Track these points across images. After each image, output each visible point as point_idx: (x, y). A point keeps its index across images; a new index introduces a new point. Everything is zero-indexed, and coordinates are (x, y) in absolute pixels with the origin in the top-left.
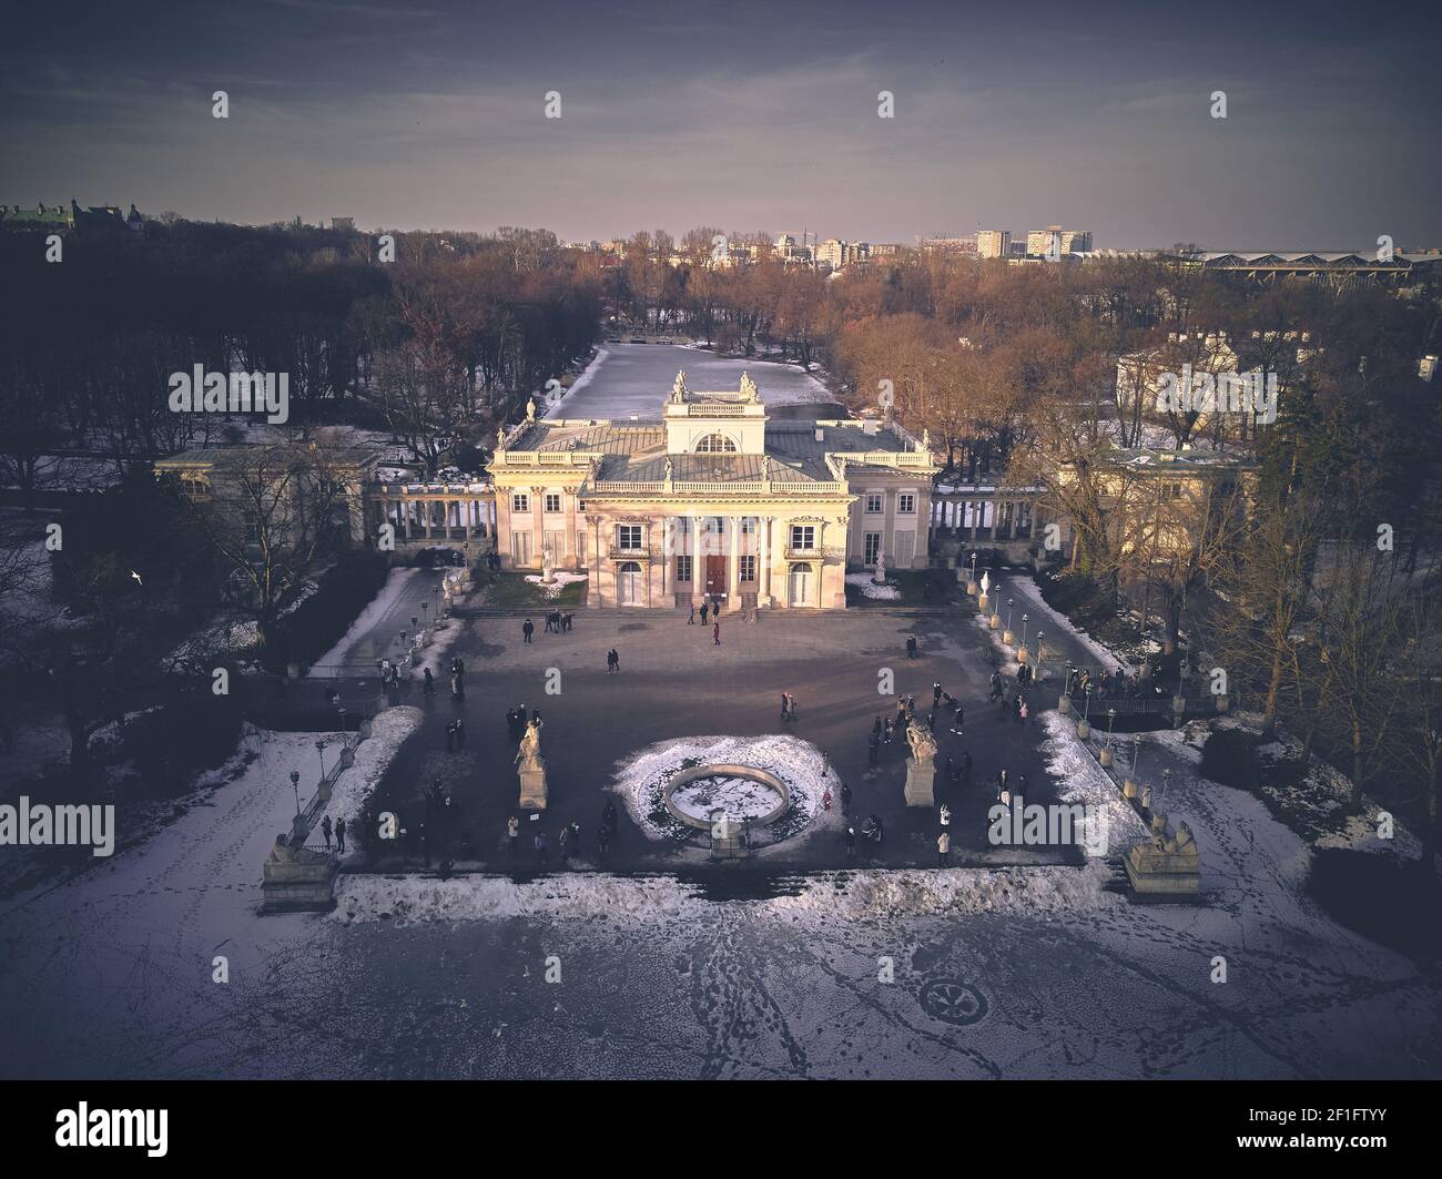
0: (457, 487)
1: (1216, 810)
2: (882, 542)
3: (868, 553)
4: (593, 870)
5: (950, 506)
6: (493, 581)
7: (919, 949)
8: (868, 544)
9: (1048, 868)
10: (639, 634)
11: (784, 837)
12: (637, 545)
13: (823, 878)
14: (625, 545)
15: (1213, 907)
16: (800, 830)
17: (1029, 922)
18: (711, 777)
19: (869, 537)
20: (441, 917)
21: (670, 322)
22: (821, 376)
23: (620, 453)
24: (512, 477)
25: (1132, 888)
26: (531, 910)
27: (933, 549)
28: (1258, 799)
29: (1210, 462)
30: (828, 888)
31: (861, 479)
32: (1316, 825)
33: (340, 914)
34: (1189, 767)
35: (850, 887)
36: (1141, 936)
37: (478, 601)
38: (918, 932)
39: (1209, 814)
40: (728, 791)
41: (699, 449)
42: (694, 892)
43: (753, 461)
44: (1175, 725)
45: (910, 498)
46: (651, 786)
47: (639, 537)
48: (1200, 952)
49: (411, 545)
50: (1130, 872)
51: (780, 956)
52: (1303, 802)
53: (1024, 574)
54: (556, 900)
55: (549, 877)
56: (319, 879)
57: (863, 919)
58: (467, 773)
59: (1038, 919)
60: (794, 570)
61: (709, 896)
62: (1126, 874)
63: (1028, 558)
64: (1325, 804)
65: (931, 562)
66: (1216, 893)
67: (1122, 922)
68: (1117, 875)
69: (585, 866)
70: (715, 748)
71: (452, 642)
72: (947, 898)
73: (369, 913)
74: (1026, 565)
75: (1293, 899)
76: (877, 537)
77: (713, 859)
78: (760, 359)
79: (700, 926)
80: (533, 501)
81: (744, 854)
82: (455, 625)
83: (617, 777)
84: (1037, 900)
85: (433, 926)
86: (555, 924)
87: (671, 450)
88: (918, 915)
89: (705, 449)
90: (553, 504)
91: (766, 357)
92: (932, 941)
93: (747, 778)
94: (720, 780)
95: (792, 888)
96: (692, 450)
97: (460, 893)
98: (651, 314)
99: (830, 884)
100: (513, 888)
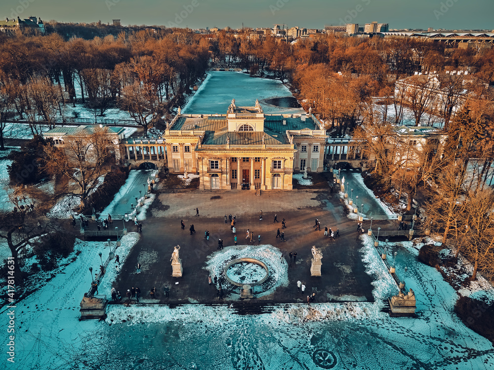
0: (153, 141)
1: (423, 276)
2: (306, 162)
3: (301, 166)
4: (198, 303)
5: (332, 147)
6: (166, 177)
7: (313, 336)
8: (302, 163)
9: (361, 303)
10: (218, 200)
11: (266, 289)
12: (217, 168)
13: (280, 306)
14: (213, 168)
15: (420, 318)
16: (273, 286)
17: (354, 325)
18: (241, 263)
19: (302, 160)
20: (144, 322)
21: (234, 62)
22: (288, 85)
23: (211, 130)
24: (172, 140)
25: (391, 311)
26: (176, 318)
27: (325, 163)
28: (439, 271)
29: (427, 131)
30: (282, 310)
31: (299, 140)
32: (459, 284)
33: (108, 320)
34: (414, 257)
35: (289, 310)
36: (393, 331)
37: (160, 186)
38: (313, 329)
39: (421, 277)
40: (247, 269)
41: (240, 130)
42: (234, 312)
43: (259, 135)
44: (410, 239)
45: (317, 146)
46: (220, 267)
47: (218, 165)
48: (414, 338)
49: (137, 162)
50: (390, 304)
51: (264, 339)
52: (455, 274)
53: (358, 172)
54: (184, 314)
55: (182, 306)
56: (100, 308)
57: (294, 323)
58: (154, 261)
59: (356, 323)
60: (274, 176)
61: (239, 313)
62: (389, 305)
63: (360, 166)
64: (463, 276)
65: (324, 170)
66: (421, 312)
67: (386, 324)
68: (386, 305)
69: (195, 301)
70: (243, 251)
71: (151, 204)
72: (324, 314)
73: (118, 320)
74: (359, 168)
75: (449, 315)
76: (305, 161)
77: (241, 299)
78: (266, 78)
79: (235, 326)
80: (180, 148)
81: (252, 297)
82: (152, 196)
83: (208, 263)
84: (357, 315)
85: (141, 325)
86: (184, 324)
87: (230, 130)
88: (314, 321)
89: (242, 130)
90: (187, 149)
91: (268, 77)
92: (318, 332)
93: (254, 263)
94: (244, 264)
95: (269, 310)
96: (237, 130)
97: (150, 312)
98: (227, 59)
99: (283, 309)
100: (169, 310)
